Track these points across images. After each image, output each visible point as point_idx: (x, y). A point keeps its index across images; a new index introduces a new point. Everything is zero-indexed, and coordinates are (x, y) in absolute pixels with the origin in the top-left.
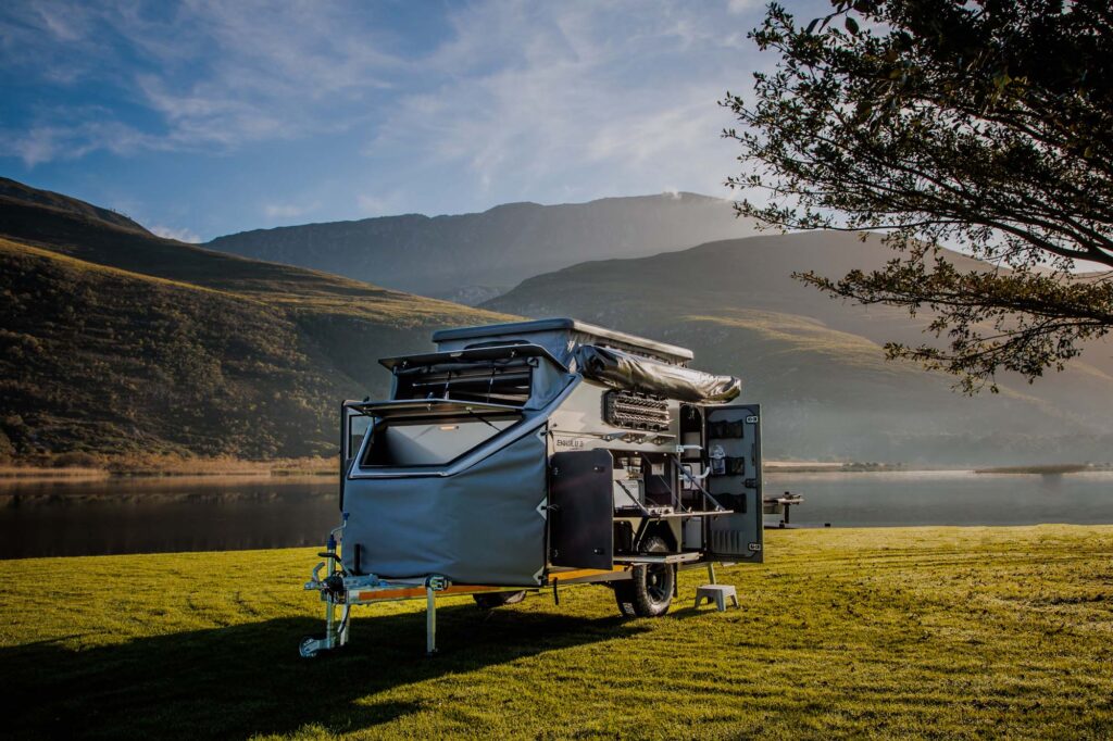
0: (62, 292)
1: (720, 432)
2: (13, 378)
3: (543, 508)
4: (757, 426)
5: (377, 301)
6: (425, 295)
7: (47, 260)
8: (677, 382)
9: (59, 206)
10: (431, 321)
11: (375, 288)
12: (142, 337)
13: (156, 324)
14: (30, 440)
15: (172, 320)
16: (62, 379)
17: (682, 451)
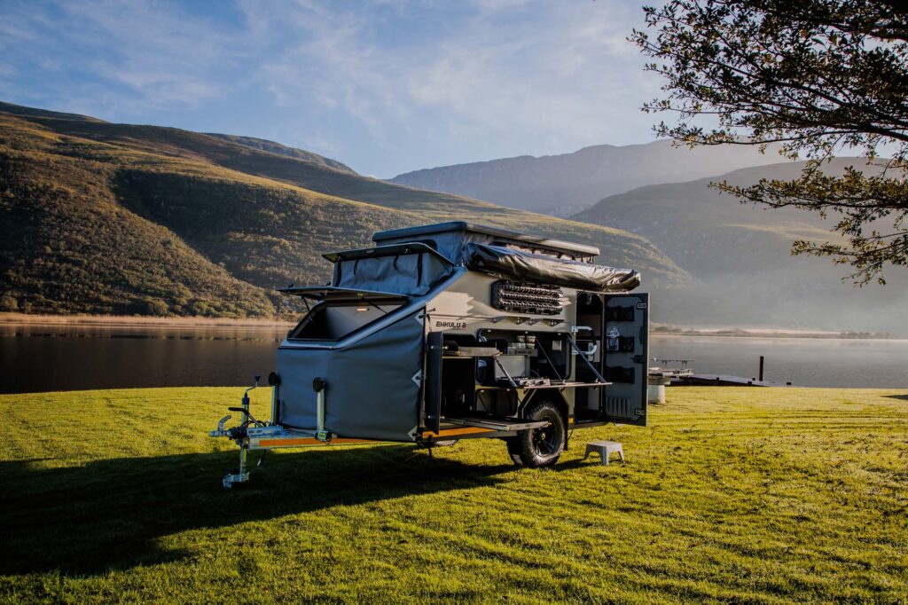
0: (303, 212)
1: (616, 315)
2: (275, 266)
3: (417, 378)
4: (645, 311)
5: (501, 216)
6: (531, 211)
7: (294, 192)
8: (565, 274)
9: (303, 158)
10: (535, 228)
11: (498, 207)
12: (350, 240)
13: (359, 232)
14: (284, 304)
15: (369, 230)
16: (303, 267)
17: (576, 330)
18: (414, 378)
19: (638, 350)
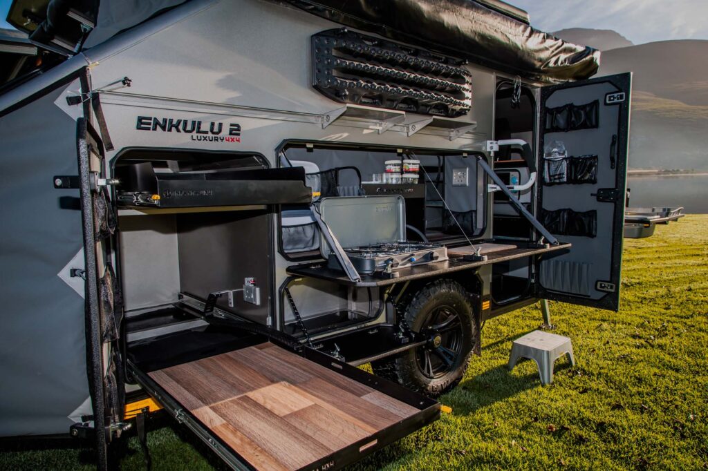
1: (562, 121)
3: (75, 272)
4: (623, 109)
17: (496, 148)
18: (64, 274)
19: (605, 178)
